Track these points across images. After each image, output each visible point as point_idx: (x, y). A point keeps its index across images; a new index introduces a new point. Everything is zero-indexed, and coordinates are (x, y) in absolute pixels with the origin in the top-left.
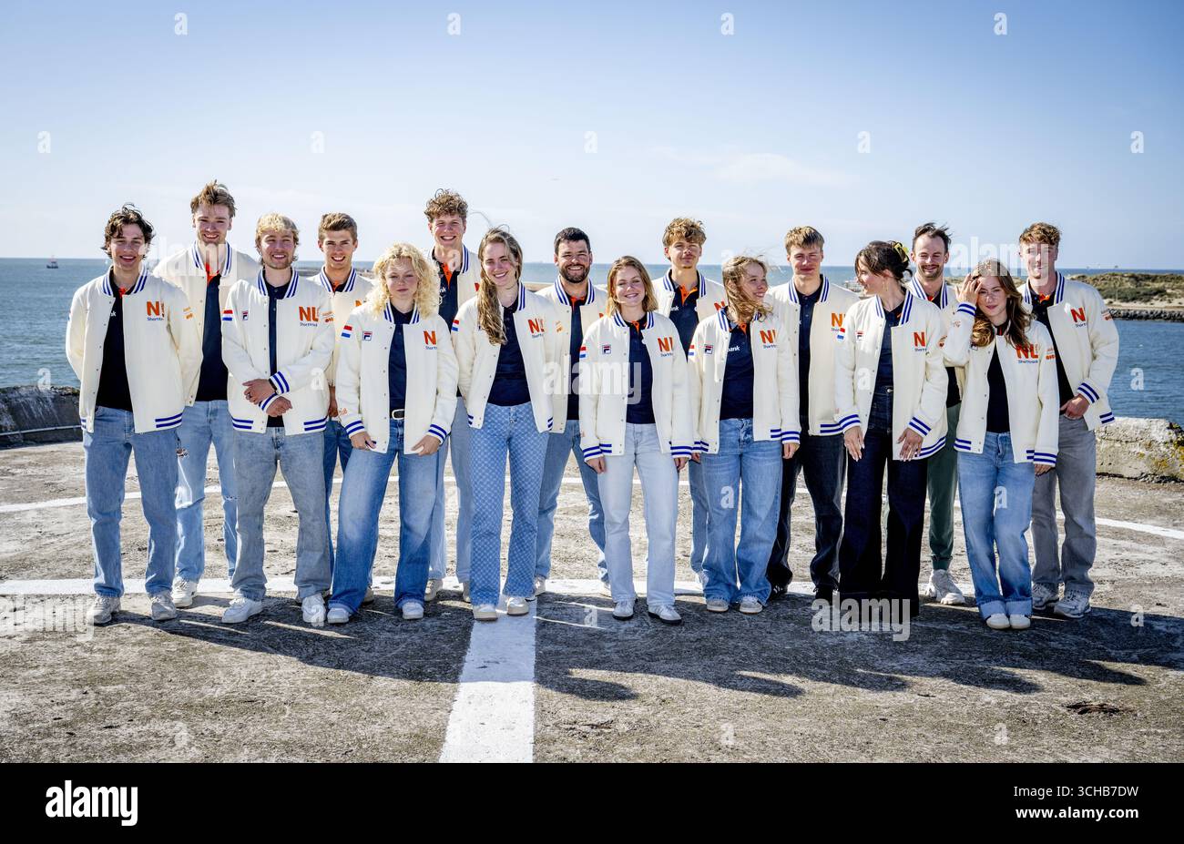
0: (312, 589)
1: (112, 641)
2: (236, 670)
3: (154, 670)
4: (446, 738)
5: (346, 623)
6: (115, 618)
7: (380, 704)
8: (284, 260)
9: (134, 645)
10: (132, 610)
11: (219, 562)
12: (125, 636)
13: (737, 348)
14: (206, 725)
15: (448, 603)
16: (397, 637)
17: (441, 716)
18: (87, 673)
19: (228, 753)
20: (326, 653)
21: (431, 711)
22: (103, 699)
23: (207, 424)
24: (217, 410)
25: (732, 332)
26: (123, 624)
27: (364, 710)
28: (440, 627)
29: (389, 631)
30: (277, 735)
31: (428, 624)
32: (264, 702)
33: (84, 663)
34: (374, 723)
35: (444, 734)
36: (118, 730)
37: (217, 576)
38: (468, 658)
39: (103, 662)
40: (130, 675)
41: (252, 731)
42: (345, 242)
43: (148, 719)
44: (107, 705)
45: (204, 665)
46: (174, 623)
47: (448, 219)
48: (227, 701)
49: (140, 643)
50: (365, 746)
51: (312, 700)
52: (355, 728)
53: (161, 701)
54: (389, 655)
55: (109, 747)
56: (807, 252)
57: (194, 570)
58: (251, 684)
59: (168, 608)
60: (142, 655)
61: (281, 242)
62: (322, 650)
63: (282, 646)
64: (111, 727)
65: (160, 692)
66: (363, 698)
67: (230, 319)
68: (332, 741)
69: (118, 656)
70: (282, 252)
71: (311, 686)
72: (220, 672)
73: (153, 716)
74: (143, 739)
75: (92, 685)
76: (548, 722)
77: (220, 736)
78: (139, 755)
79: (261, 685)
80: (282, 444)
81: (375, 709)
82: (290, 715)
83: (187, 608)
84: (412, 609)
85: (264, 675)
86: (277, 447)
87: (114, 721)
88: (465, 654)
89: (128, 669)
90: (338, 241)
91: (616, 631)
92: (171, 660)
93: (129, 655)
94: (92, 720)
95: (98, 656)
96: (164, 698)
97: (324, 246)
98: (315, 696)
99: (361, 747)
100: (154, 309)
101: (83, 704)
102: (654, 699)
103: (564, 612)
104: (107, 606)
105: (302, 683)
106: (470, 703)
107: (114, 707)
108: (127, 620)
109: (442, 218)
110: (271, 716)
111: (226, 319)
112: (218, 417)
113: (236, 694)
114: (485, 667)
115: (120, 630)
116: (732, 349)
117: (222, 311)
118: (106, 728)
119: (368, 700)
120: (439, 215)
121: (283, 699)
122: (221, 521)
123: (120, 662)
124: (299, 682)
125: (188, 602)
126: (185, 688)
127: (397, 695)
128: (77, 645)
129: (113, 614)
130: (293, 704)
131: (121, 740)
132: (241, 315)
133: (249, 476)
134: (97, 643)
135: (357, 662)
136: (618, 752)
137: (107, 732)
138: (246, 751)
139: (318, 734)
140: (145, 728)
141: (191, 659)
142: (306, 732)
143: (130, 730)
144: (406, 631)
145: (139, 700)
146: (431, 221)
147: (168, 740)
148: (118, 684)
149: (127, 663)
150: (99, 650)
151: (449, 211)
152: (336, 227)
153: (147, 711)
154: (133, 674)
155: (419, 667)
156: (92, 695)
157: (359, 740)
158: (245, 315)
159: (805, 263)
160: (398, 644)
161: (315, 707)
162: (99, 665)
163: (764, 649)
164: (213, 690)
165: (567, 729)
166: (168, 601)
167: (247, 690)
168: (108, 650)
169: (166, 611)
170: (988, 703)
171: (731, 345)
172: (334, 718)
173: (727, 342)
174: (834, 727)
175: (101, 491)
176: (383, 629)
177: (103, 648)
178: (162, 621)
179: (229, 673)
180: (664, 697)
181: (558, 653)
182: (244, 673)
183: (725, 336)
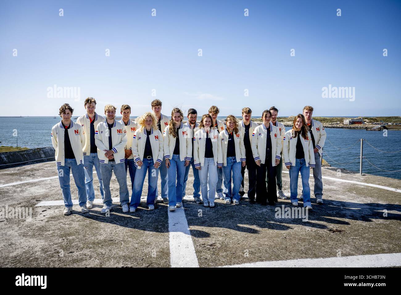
0: (125, 203)
1: (71, 221)
2: (107, 229)
3: (83, 230)
4: (171, 252)
5: (134, 212)
6: (71, 213)
7: (149, 240)
8: (112, 117)
9: (77, 221)
10: (76, 210)
11: (98, 194)
12: (74, 219)
13: (231, 139)
14: (100, 250)
15: (160, 204)
16: (149, 216)
17: (167, 243)
18: (64, 232)
19: (107, 261)
20: (131, 222)
21: (164, 242)
22: (69, 242)
23: (93, 160)
24: (95, 156)
25: (229, 135)
26: (74, 215)
27: (145, 242)
28: (159, 212)
29: (146, 214)
30: (121, 253)
31: (156, 211)
32: (116, 241)
33: (63, 229)
34: (148, 247)
35: (169, 251)
36: (74, 254)
37: (98, 198)
38: (169, 222)
39: (68, 228)
40: (76, 232)
41: (114, 252)
42: (128, 113)
43: (82, 249)
44: (70, 244)
45: (97, 228)
46: (88, 214)
47: (157, 107)
48: (105, 241)
49: (79, 221)
50: (147, 257)
51: (129, 239)
52: (143, 250)
53: (86, 242)
54: (148, 222)
55: (71, 261)
56: (248, 115)
57: (92, 198)
58: (111, 234)
59: (86, 210)
60: (79, 225)
61: (111, 112)
62: (129, 221)
63: (118, 220)
64: (71, 252)
65: (85, 238)
66: (144, 238)
67: (97, 133)
68: (137, 255)
69: (73, 226)
70: (112, 115)
71: (128, 234)
72: (102, 230)
73: (84, 247)
74: (81, 257)
75: (65, 237)
76: (197, 245)
77: (104, 254)
78: (80, 263)
79: (114, 234)
80: (114, 166)
81: (148, 242)
82: (124, 245)
83: (91, 209)
84: (151, 207)
85: (114, 231)
86: (113, 167)
87: (72, 250)
88: (168, 221)
89: (76, 230)
90: (126, 112)
91: (205, 211)
92: (88, 226)
93: (76, 225)
94: (66, 250)
95: (67, 226)
96: (87, 241)
97: (122, 113)
98: (129, 238)
99: (146, 257)
100: (76, 132)
101: (63, 244)
102: (223, 234)
103: (190, 206)
104: (69, 210)
105: (126, 233)
106: (174, 238)
107: (72, 245)
108: (75, 213)
109: (156, 107)
110: (119, 246)
111: (96, 133)
112: (95, 158)
113: (107, 238)
114: (174, 225)
115: (73, 217)
116: (229, 140)
117: (95, 131)
118: (70, 253)
119: (145, 239)
120: (155, 106)
121: (121, 239)
122: (98, 181)
123: (73, 228)
124: (125, 233)
125: (91, 207)
126: (92, 236)
127: (153, 236)
128: (61, 222)
129: (71, 211)
130: (124, 241)
131: (75, 257)
132: (100, 132)
133: (105, 174)
134: (66, 221)
135: (139, 225)
136: (221, 255)
137: (70, 254)
138: (113, 260)
139: (133, 252)
140: (82, 252)
141: (93, 226)
142: (129, 252)
143: (77, 253)
144: (151, 214)
145: (79, 242)
146: (153, 107)
147: (89, 257)
148: (73, 236)
149: (75, 228)
150: (67, 224)
151: (157, 105)
152: (126, 109)
153: (82, 246)
154: (77, 232)
155: (157, 226)
156: (66, 240)
157: (145, 254)
158: (102, 132)
159: (247, 118)
160: (149, 218)
161: (130, 242)
162: (67, 229)
163: (245, 215)
164: (100, 237)
165: (203, 247)
166: (86, 207)
167: (110, 237)
168: (70, 224)
169: (85, 211)
170: (308, 230)
171: (229, 138)
172: (136, 246)
173: (228, 138)
174: (274, 242)
175: (64, 180)
176: (144, 213)
177: (68, 223)
178: (84, 213)
179: (104, 231)
180: (225, 233)
181: (192, 219)
182: (109, 230)
183: (227, 136)
